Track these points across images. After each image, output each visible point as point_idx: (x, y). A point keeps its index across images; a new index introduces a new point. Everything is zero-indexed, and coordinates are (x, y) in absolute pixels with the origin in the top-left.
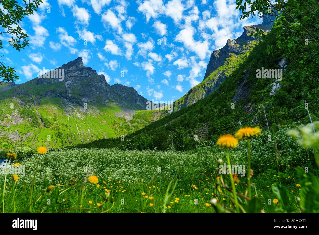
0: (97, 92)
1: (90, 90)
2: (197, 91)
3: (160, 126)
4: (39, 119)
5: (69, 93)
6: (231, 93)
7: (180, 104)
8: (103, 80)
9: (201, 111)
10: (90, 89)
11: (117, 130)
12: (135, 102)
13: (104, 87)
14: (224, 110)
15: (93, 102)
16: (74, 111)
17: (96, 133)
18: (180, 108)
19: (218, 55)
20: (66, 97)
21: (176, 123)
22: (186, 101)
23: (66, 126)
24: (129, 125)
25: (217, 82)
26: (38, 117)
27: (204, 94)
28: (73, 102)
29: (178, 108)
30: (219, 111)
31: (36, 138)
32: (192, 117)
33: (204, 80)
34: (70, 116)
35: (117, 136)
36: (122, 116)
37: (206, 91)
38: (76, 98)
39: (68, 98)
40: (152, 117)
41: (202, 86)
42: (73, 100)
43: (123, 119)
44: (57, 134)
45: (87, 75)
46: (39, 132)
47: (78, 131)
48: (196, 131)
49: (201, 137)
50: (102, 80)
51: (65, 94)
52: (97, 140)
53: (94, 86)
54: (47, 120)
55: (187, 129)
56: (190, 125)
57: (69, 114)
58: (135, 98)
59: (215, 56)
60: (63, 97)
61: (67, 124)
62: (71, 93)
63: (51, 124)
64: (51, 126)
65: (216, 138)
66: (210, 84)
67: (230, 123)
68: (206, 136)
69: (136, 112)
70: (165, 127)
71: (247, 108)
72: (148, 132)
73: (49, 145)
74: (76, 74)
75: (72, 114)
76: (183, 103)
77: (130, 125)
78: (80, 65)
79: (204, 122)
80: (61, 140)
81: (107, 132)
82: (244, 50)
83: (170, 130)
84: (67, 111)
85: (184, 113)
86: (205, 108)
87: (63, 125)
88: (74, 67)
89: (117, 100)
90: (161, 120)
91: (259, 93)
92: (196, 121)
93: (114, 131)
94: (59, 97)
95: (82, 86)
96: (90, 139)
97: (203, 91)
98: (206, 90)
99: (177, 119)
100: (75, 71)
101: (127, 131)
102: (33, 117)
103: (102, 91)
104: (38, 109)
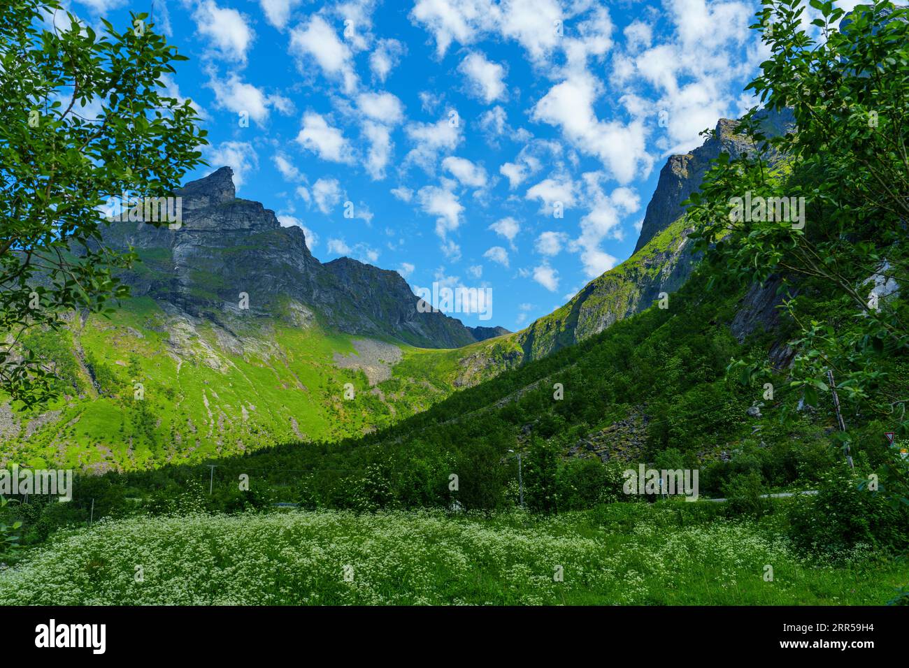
0: (276, 282)
1: (255, 276)
2: (612, 289)
3: (483, 406)
4: (82, 366)
5: (185, 283)
6: (728, 303)
7: (552, 332)
8: (297, 243)
9: (623, 360)
10: (253, 273)
11: (337, 413)
12: (402, 320)
13: (301, 267)
14: (702, 361)
15: (259, 316)
16: (198, 345)
17: (266, 419)
18: (551, 346)
19: (685, 172)
20: (174, 298)
21: (538, 399)
22: (572, 324)
23: (170, 394)
24: (377, 398)
25: (680, 261)
26: (78, 361)
27: (635, 301)
28: (197, 316)
29: (545, 344)
30: (684, 364)
31: (68, 431)
32: (591, 381)
33: (635, 252)
34: (183, 359)
35: (336, 434)
36: (355, 367)
37: (643, 290)
38: (207, 303)
39: (179, 300)
40: (455, 372)
41: (629, 271)
42: (196, 308)
43: (358, 377)
44: (139, 420)
45: (247, 225)
46: (80, 412)
47: (209, 411)
48: (605, 429)
49: (620, 450)
50: (294, 245)
51: (171, 287)
52: (268, 447)
53: (269, 263)
54: (106, 371)
55: (572, 423)
56: (585, 409)
57: (181, 354)
58: (400, 307)
59: (675, 172)
60: (164, 297)
61: (171, 386)
62: (189, 286)
63: (118, 387)
64: (121, 391)
65: (671, 462)
66: (655, 268)
67: (720, 407)
68: (638, 449)
69: (404, 355)
70: (498, 412)
71: (783, 358)
72: (441, 425)
73: (110, 455)
74: (210, 222)
75: (192, 355)
76: (562, 329)
77: (382, 395)
78: (225, 194)
79: (630, 402)
80: (151, 442)
81: (305, 417)
82: (775, 157)
83: (515, 423)
84: (173, 345)
85: (565, 364)
86: (637, 351)
87: (160, 389)
88: (206, 200)
89: (341, 311)
90: (485, 384)
91: (823, 308)
92: (605, 396)
93: (327, 415)
94: (151, 295)
95: (228, 262)
96: (245, 439)
97: (632, 291)
98: (641, 288)
99: (540, 384)
100: (208, 212)
101: (370, 418)
102: (62, 359)
103: (294, 280)
104: (82, 334)
